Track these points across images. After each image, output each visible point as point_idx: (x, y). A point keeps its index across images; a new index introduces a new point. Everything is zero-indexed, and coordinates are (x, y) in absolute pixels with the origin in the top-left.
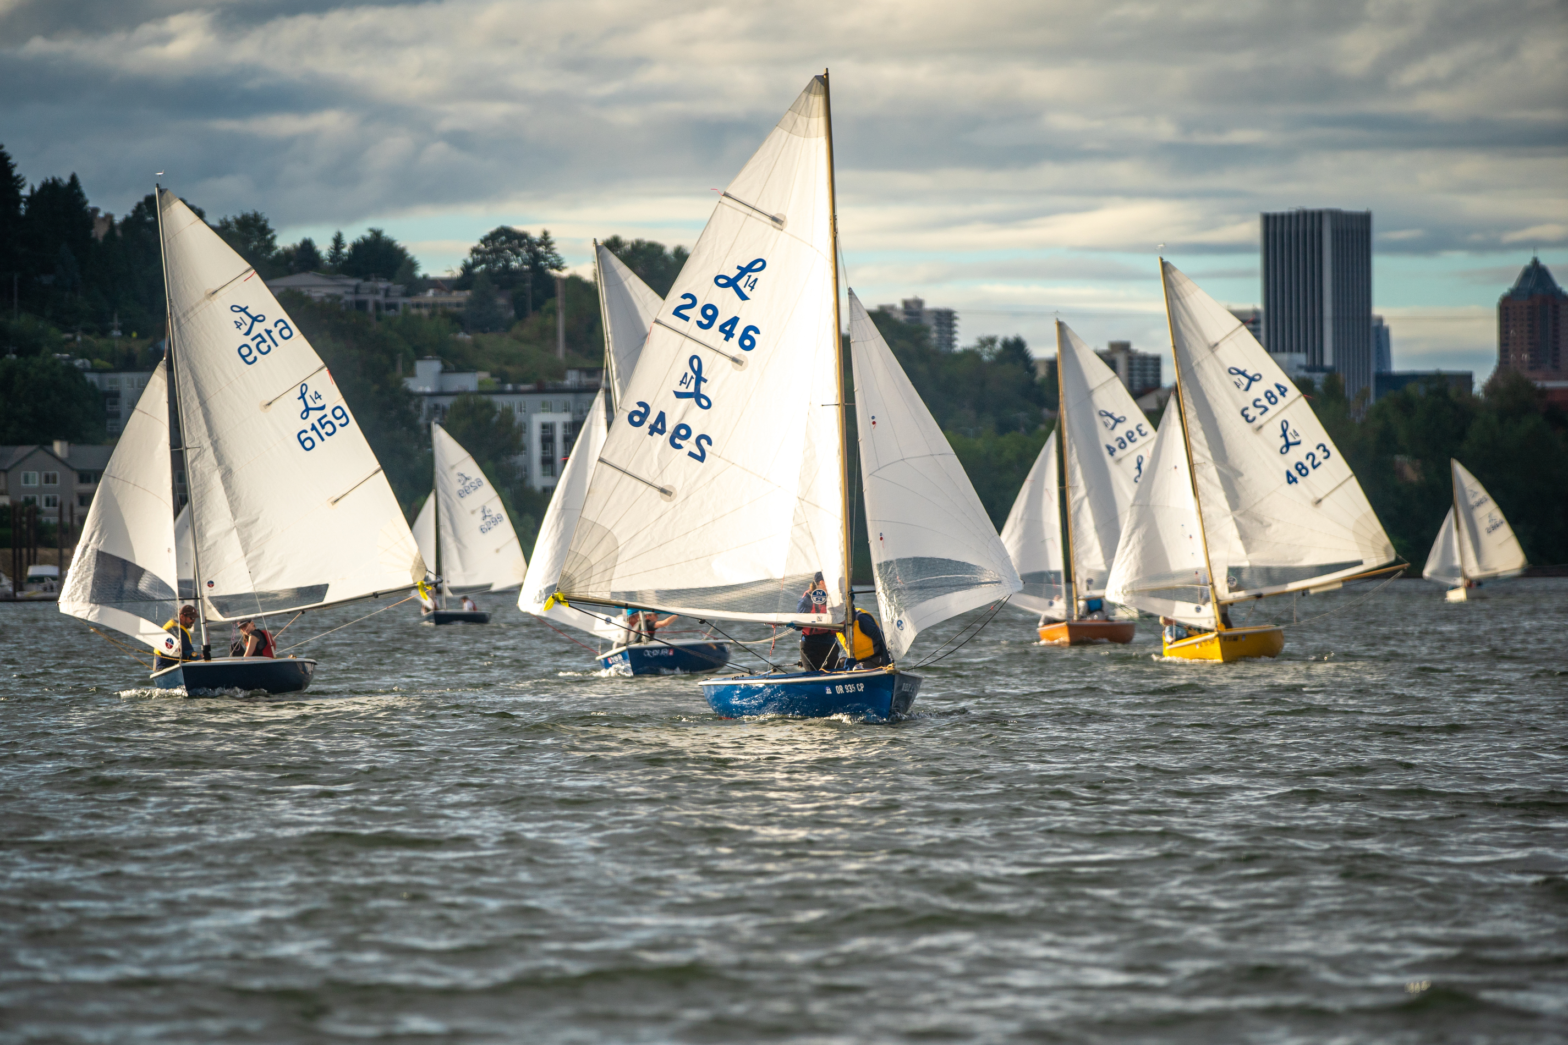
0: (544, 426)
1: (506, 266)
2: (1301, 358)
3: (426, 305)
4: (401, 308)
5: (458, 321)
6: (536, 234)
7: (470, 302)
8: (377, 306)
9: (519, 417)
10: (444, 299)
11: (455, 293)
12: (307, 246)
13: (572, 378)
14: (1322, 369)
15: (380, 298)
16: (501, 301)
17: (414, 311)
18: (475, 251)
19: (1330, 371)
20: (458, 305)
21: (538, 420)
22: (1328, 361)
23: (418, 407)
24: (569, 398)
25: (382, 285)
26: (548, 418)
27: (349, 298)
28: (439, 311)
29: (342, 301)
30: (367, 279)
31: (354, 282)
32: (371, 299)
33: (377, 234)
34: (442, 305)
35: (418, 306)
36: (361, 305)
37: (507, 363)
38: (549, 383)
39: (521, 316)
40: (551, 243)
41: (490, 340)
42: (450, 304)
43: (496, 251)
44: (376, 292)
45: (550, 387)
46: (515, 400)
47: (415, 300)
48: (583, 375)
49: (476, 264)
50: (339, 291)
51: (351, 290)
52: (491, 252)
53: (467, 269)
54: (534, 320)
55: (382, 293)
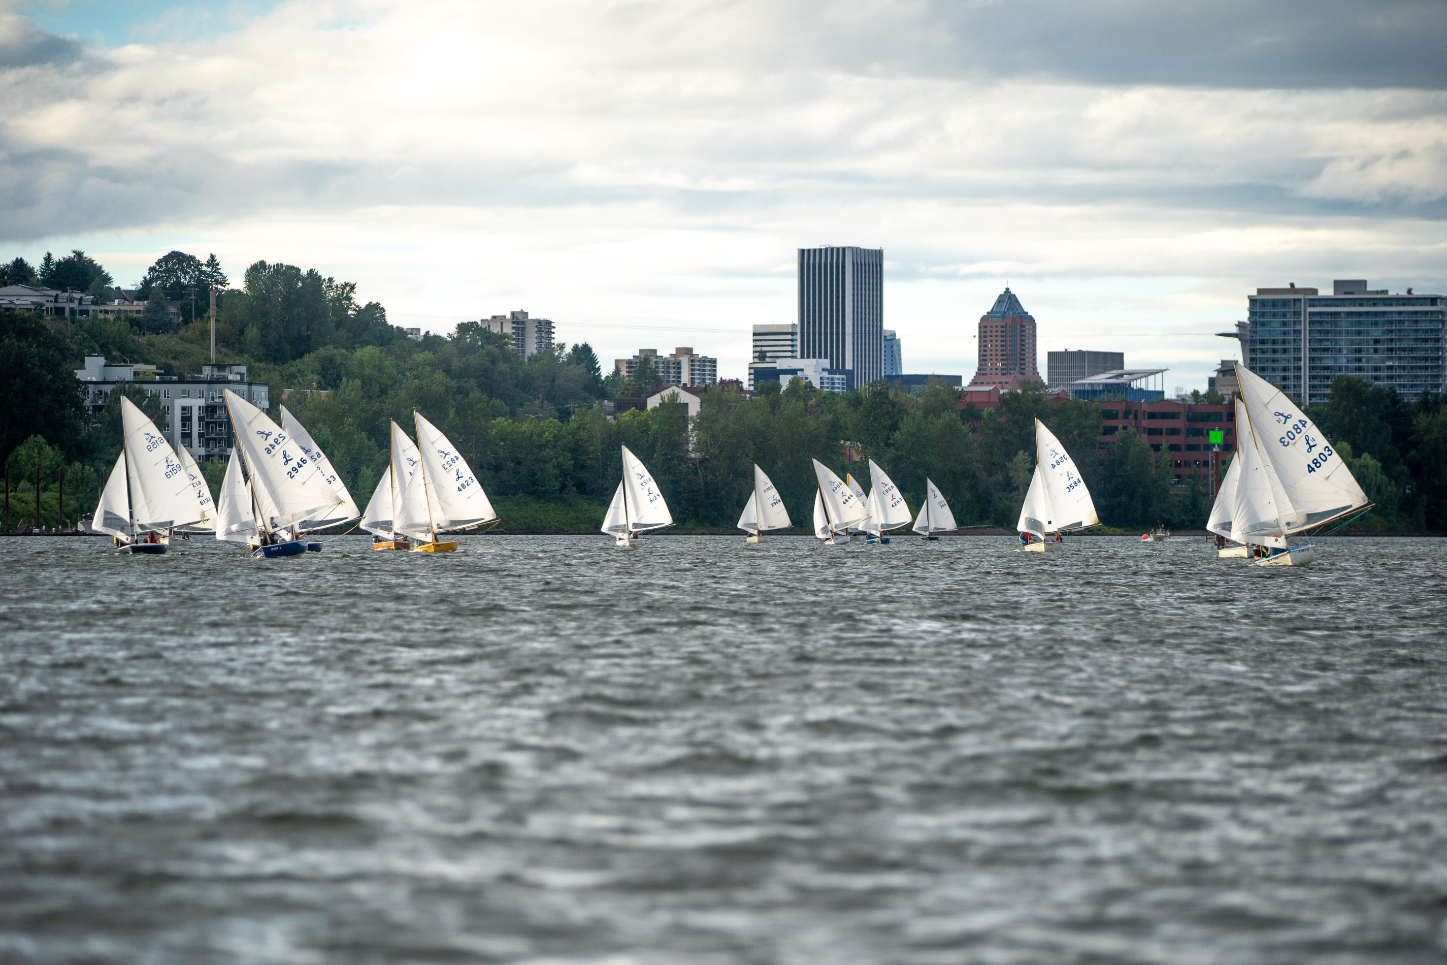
0: (184, 409)
1: (178, 282)
2: (826, 363)
3: (113, 312)
4: (91, 313)
5: (135, 324)
6: (203, 258)
7: (147, 310)
8: (72, 311)
9: (164, 401)
10: (127, 307)
11: (135, 303)
12: (19, 264)
13: (207, 372)
14: (843, 371)
15: (75, 305)
16: (172, 309)
17: (101, 316)
18: (152, 269)
19: (850, 374)
20: (138, 312)
21: (179, 403)
22: (849, 366)
23: (86, 393)
24: (204, 387)
25: (77, 295)
26: (187, 402)
27: (49, 305)
28: (122, 317)
29: (44, 308)
30: (65, 291)
31: (54, 293)
32: (67, 306)
33: (79, 255)
34: (125, 311)
35: (106, 312)
36: (59, 311)
37: (174, 358)
38: (188, 376)
39: (186, 322)
40: (218, 264)
41: (159, 340)
42: (131, 311)
43: (167, 270)
44: (71, 300)
45: (189, 379)
46: (163, 387)
47: (103, 307)
48: (215, 369)
49: (151, 281)
50: (42, 300)
51: (53, 299)
52: (164, 271)
53: (147, 283)
54: (197, 324)
55: (77, 302)
